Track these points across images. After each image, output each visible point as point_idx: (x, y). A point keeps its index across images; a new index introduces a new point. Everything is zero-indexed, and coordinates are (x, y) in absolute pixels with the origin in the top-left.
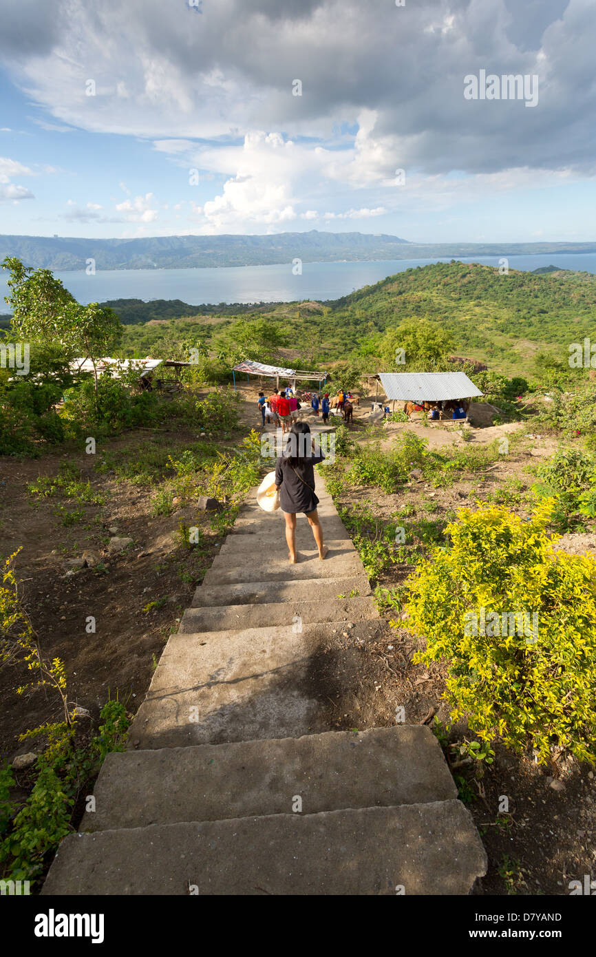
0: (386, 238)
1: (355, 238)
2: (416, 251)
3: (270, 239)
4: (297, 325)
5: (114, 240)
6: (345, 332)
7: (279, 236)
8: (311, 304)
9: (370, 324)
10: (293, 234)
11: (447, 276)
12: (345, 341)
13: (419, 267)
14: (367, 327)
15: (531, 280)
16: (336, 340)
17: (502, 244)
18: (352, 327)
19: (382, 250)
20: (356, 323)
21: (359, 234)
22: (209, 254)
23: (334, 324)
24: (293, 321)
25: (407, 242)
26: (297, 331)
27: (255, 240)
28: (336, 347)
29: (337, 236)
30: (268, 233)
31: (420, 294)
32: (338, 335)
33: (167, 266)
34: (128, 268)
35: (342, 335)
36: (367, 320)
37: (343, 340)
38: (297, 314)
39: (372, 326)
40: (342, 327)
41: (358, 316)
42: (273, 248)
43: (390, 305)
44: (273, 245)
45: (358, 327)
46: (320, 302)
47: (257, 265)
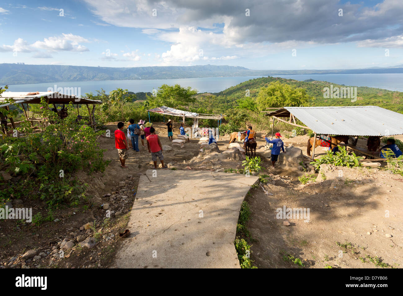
0: (239, 68)
1: (226, 68)
2: (252, 73)
3: (190, 68)
4: (201, 103)
5: (124, 68)
6: (223, 106)
7: (194, 67)
8: (208, 94)
9: (234, 102)
10: (200, 66)
11: (267, 83)
12: (223, 110)
13: (254, 79)
14: (232, 104)
15: (303, 84)
16: (219, 109)
17: (289, 70)
18: (226, 104)
19: (238, 73)
20: (228, 102)
21: (228, 66)
22: (164, 74)
23: (218, 102)
24: (200, 101)
25: (248, 69)
26: (201, 105)
27: (184, 68)
28: (219, 112)
29: (218, 67)
30: (189, 66)
31: (255, 90)
32: (220, 107)
33: (146, 79)
34: (129, 79)
35: (222, 107)
36: (232, 101)
37: (222, 109)
38: (201, 98)
39: (234, 103)
40: (221, 104)
41: (228, 99)
42: (191, 71)
43: (243, 94)
44: (191, 70)
45: (228, 104)
46: (211, 93)
47: (184, 78)
